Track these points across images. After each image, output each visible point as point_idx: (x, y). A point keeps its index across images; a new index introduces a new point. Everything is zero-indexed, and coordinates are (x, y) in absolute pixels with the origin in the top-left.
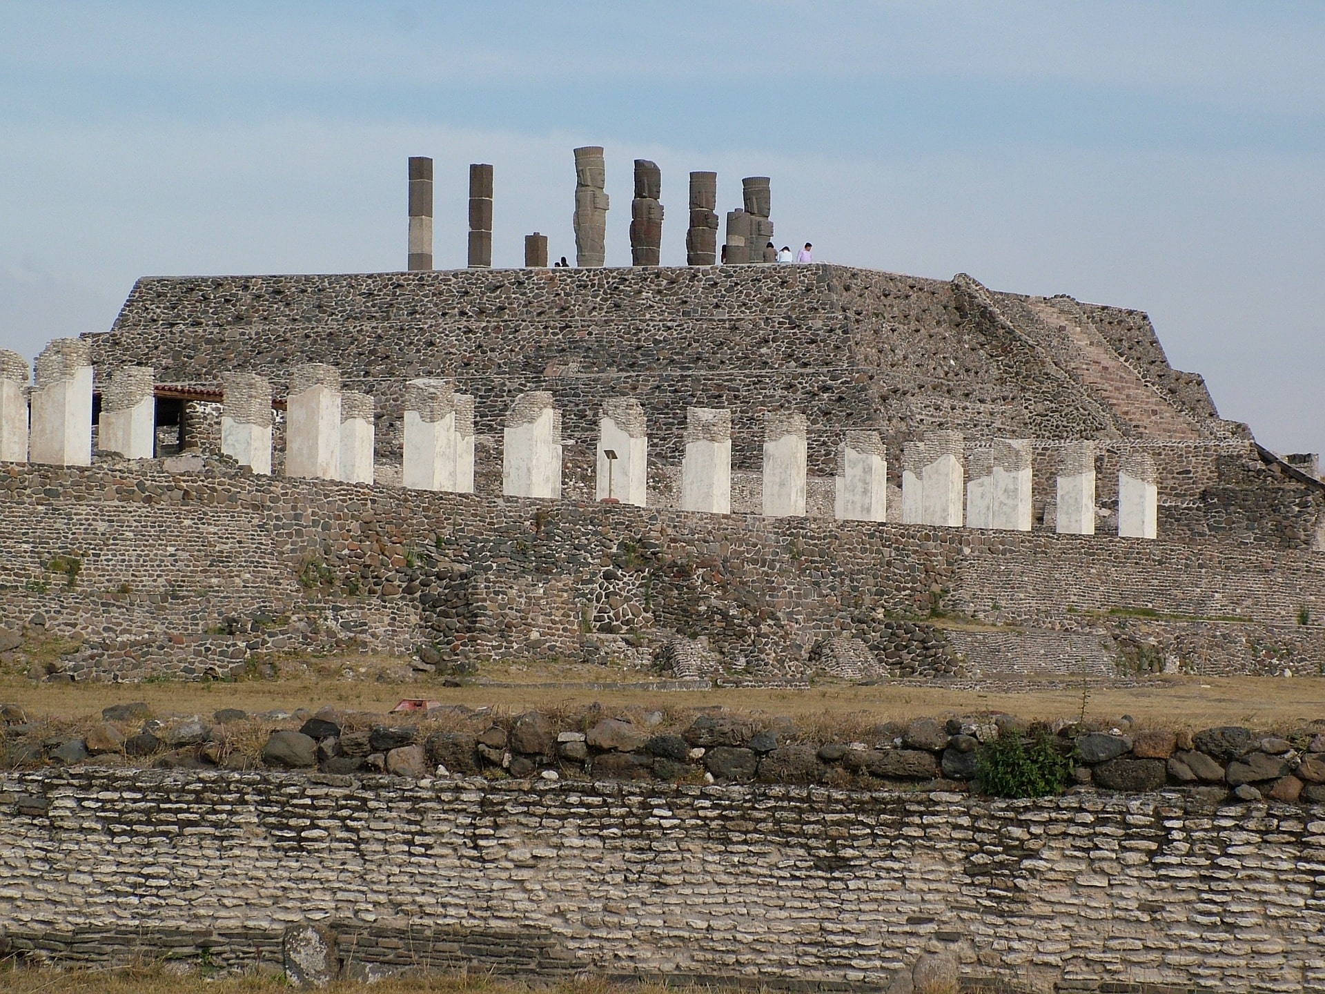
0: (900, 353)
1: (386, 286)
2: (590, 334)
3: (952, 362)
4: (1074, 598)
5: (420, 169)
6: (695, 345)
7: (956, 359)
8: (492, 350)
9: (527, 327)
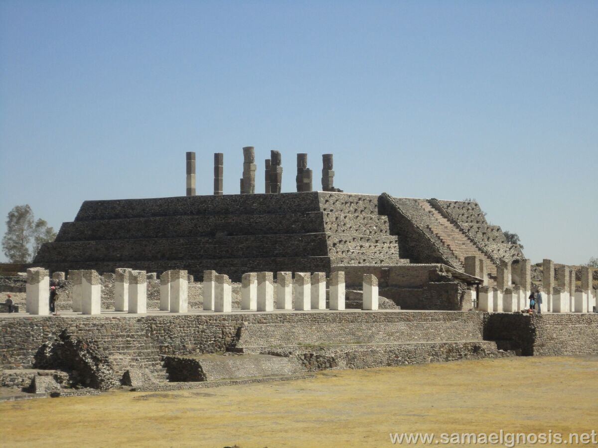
0: (348, 226)
1: (166, 202)
2: (233, 220)
3: (375, 228)
4: (301, 339)
5: (190, 156)
6: (270, 224)
7: (376, 226)
8: (199, 227)
9: (211, 218)
